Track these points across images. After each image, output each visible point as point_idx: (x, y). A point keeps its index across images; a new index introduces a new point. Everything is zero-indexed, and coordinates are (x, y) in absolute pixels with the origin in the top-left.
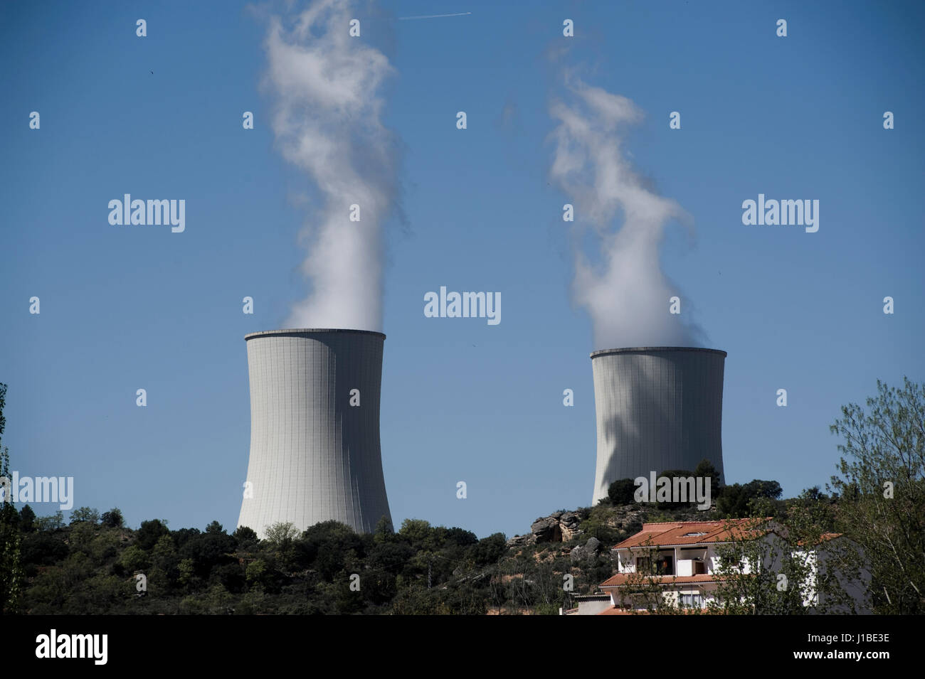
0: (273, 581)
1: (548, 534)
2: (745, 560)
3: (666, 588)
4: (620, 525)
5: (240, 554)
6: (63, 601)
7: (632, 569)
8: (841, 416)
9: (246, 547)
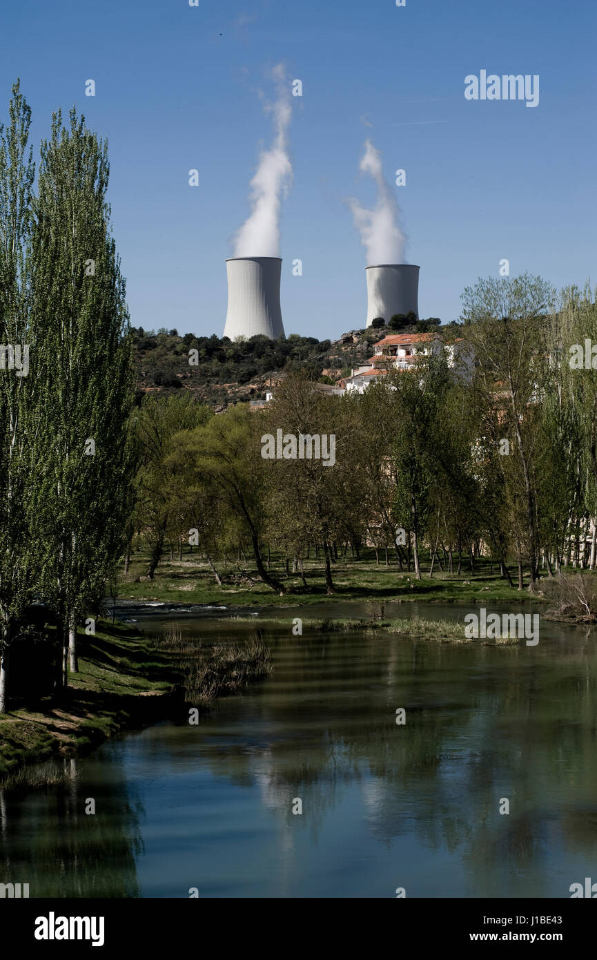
0: (237, 358)
1: (348, 340)
2: (426, 350)
3: (393, 361)
4: (377, 336)
5: (224, 347)
6: (155, 365)
7: (381, 353)
8: (464, 292)
9: (226, 344)
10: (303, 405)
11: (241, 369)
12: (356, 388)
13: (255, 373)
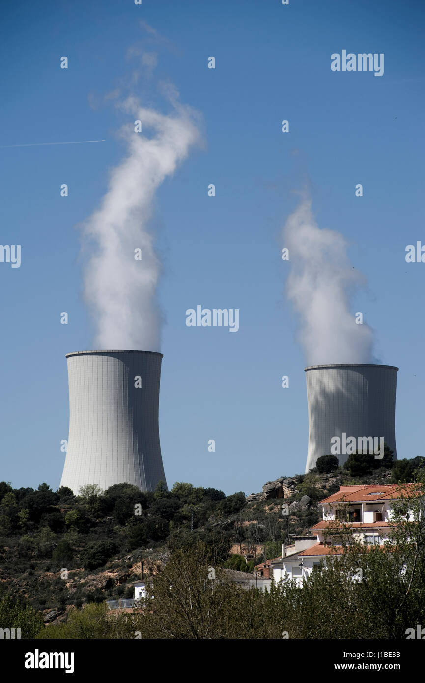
0: (84, 524)
1: (275, 494)
2: (411, 512)
3: (355, 531)
4: (324, 487)
5: (61, 506)
7: (332, 517)
9: (65, 500)
10: (199, 606)
11: (91, 544)
12: (290, 577)
13: (114, 551)
